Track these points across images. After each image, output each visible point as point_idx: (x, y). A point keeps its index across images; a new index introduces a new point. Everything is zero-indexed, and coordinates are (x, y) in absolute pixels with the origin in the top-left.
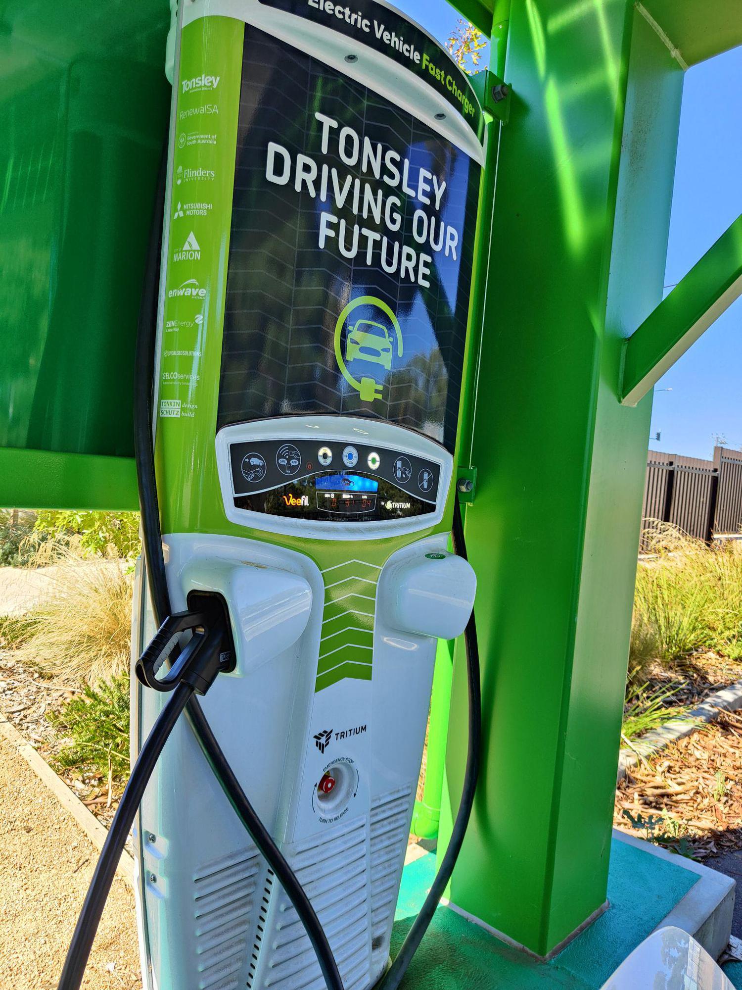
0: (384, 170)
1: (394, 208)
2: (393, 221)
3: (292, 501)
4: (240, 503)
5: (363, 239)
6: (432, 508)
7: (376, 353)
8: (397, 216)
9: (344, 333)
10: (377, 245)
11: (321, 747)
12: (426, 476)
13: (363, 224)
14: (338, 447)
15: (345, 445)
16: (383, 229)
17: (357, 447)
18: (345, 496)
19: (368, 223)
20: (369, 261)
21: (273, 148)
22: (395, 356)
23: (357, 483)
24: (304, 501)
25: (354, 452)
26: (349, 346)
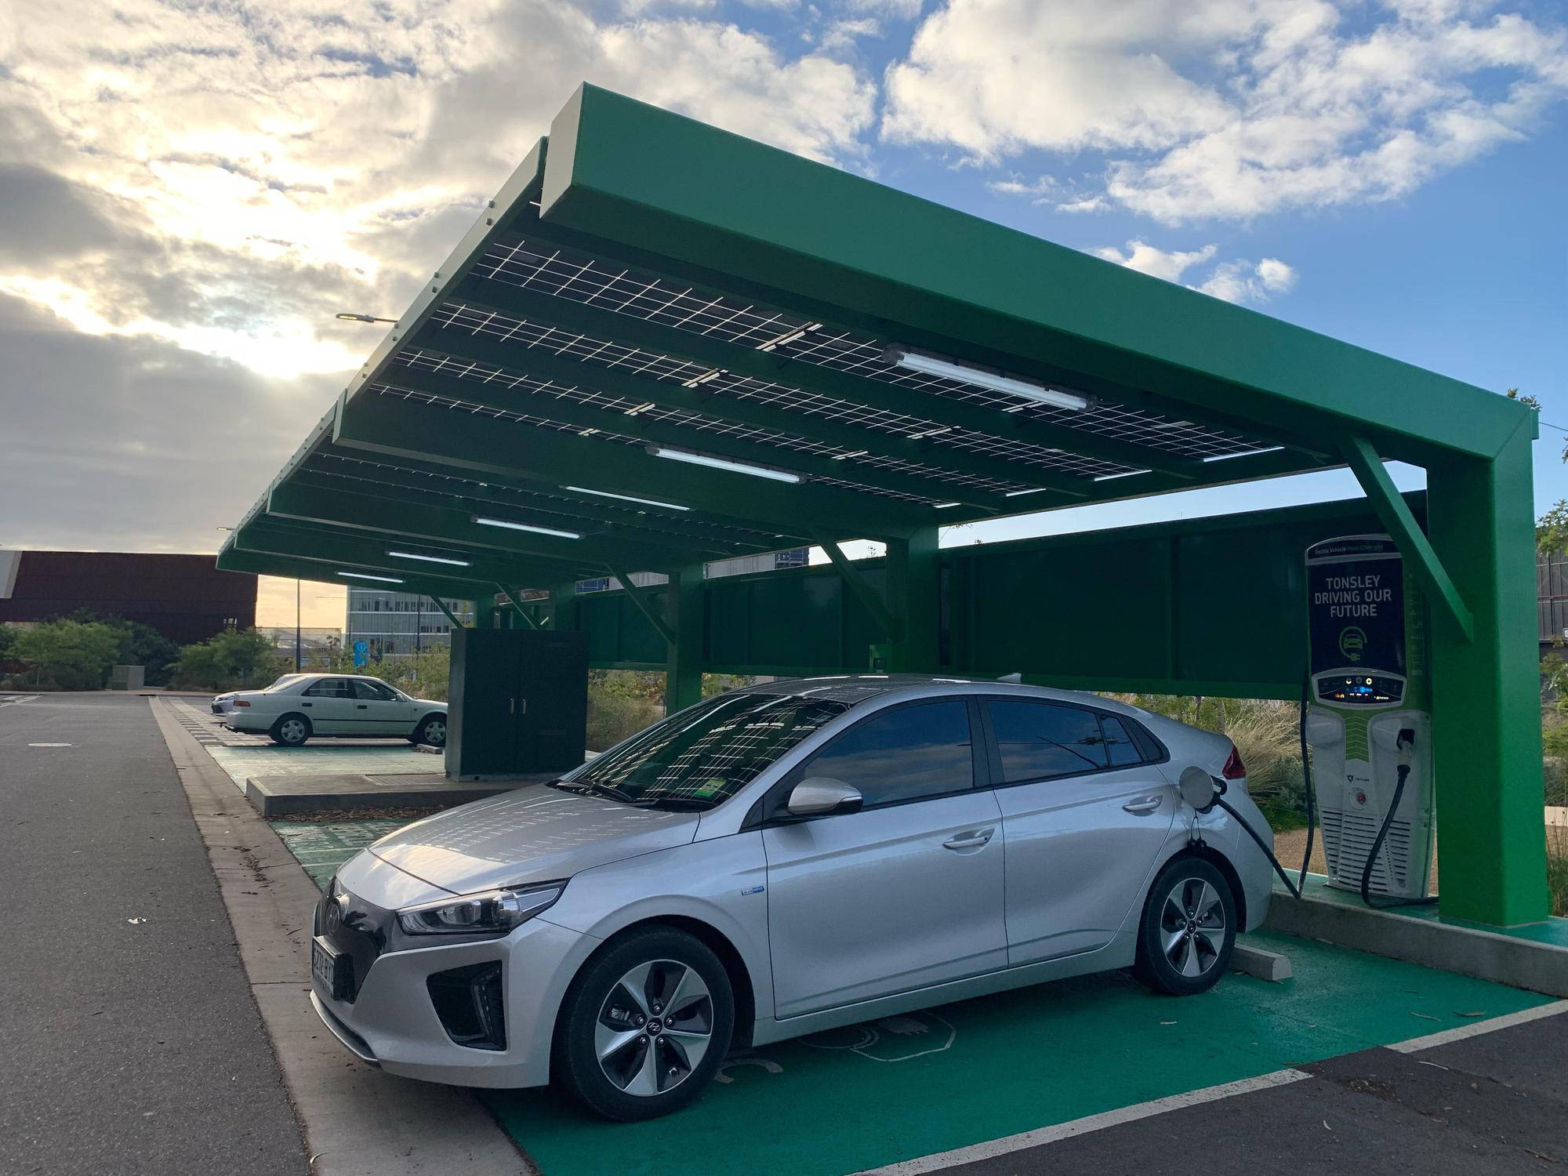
0: (1351, 584)
1: (1356, 594)
2: (1356, 599)
3: (1338, 696)
4: (1321, 697)
5: (1345, 609)
6: (1400, 699)
7: (1355, 644)
8: (1358, 597)
9: (1343, 640)
10: (1351, 609)
11: (1349, 776)
12: (1395, 686)
13: (1344, 604)
14: (1353, 678)
15: (1357, 676)
16: (1352, 603)
17: (1361, 677)
18: (1358, 694)
19: (1347, 603)
20: (1348, 615)
21: (1316, 594)
22: (1364, 643)
23: (1363, 689)
24: (1343, 696)
25: (1360, 679)
26: (1345, 644)
